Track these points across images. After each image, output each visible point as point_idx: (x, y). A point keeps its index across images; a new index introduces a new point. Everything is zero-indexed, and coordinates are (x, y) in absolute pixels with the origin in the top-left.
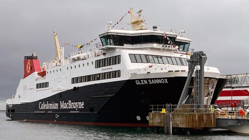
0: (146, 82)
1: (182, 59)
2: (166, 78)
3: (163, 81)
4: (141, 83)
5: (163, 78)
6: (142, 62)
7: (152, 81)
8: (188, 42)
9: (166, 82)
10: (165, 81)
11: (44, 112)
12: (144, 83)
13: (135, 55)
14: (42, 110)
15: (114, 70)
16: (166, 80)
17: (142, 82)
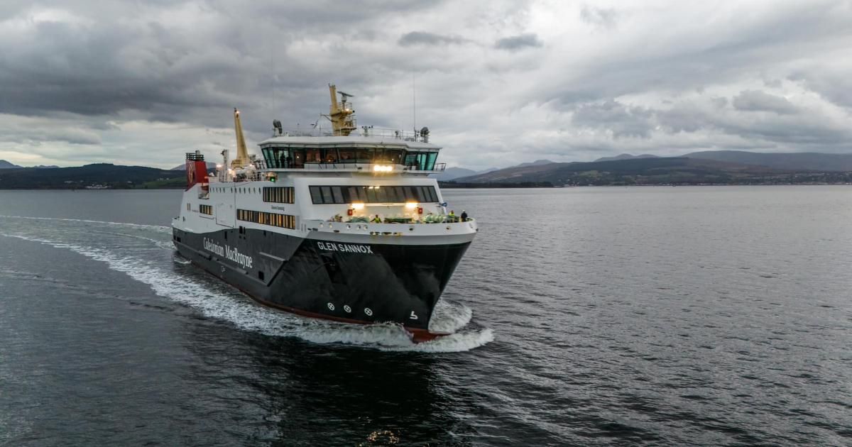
0: (335, 247)
1: (418, 188)
2: (368, 245)
3: (364, 250)
4: (327, 247)
5: (364, 245)
6: (334, 203)
7: (344, 247)
8: (434, 151)
9: (369, 251)
10: (367, 250)
11: (208, 256)
12: (331, 248)
13: (322, 188)
14: (206, 251)
15: (286, 212)
16: (369, 248)
17: (329, 247)
